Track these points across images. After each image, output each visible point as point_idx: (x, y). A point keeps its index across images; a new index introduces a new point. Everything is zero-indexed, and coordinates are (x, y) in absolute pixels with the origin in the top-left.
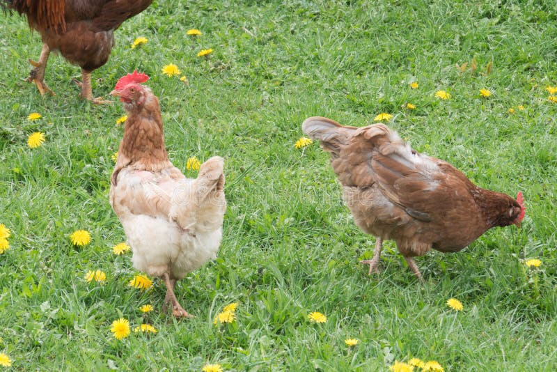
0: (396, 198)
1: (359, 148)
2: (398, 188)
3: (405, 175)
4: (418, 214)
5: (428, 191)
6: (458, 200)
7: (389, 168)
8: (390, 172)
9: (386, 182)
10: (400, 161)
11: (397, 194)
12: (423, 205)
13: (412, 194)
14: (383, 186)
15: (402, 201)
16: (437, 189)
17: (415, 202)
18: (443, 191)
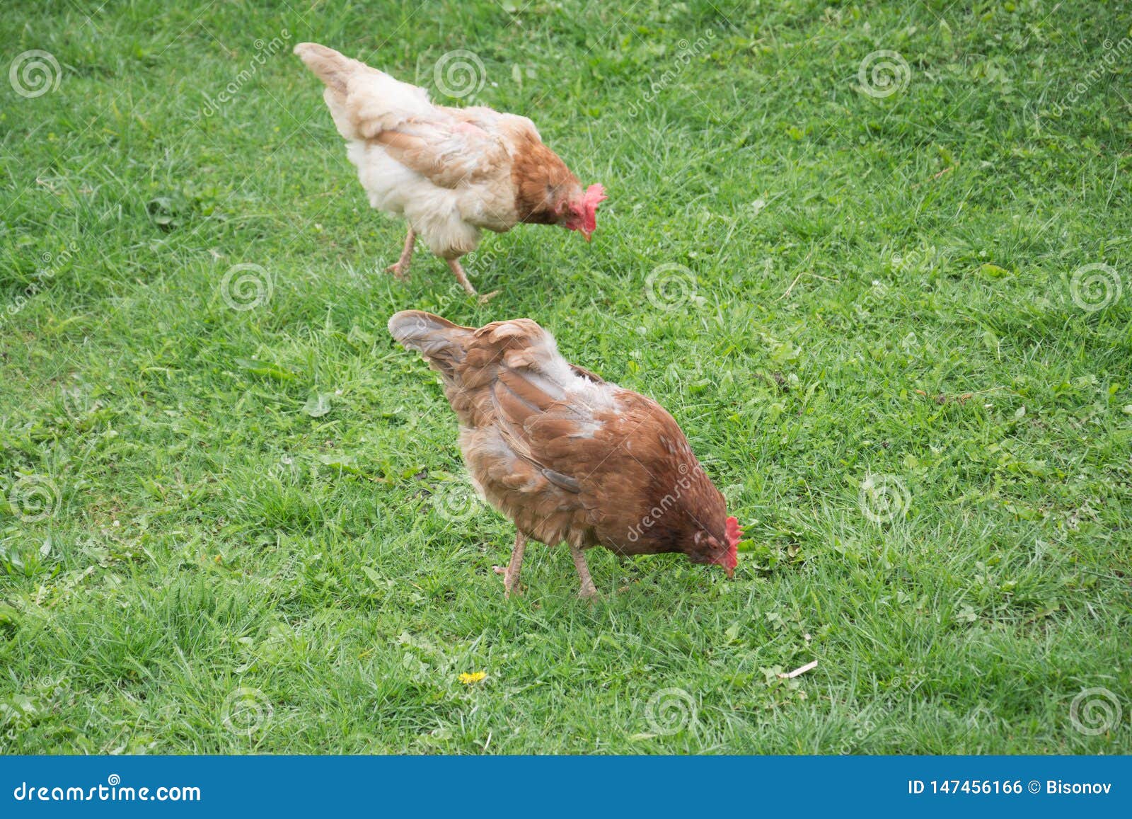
0: (526, 450)
1: (480, 359)
2: (530, 432)
3: (543, 408)
4: (560, 479)
5: (579, 437)
6: (629, 457)
7: (520, 395)
8: (519, 402)
9: (511, 420)
10: (540, 384)
11: (529, 442)
12: (569, 462)
13: (551, 442)
14: (506, 427)
15: (534, 453)
16: (595, 436)
17: (557, 458)
18: (606, 439)
